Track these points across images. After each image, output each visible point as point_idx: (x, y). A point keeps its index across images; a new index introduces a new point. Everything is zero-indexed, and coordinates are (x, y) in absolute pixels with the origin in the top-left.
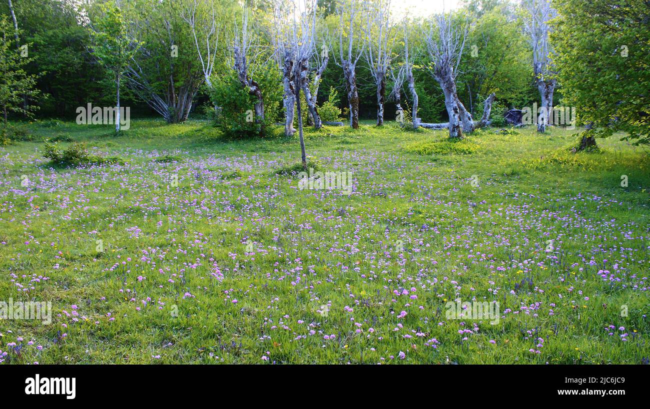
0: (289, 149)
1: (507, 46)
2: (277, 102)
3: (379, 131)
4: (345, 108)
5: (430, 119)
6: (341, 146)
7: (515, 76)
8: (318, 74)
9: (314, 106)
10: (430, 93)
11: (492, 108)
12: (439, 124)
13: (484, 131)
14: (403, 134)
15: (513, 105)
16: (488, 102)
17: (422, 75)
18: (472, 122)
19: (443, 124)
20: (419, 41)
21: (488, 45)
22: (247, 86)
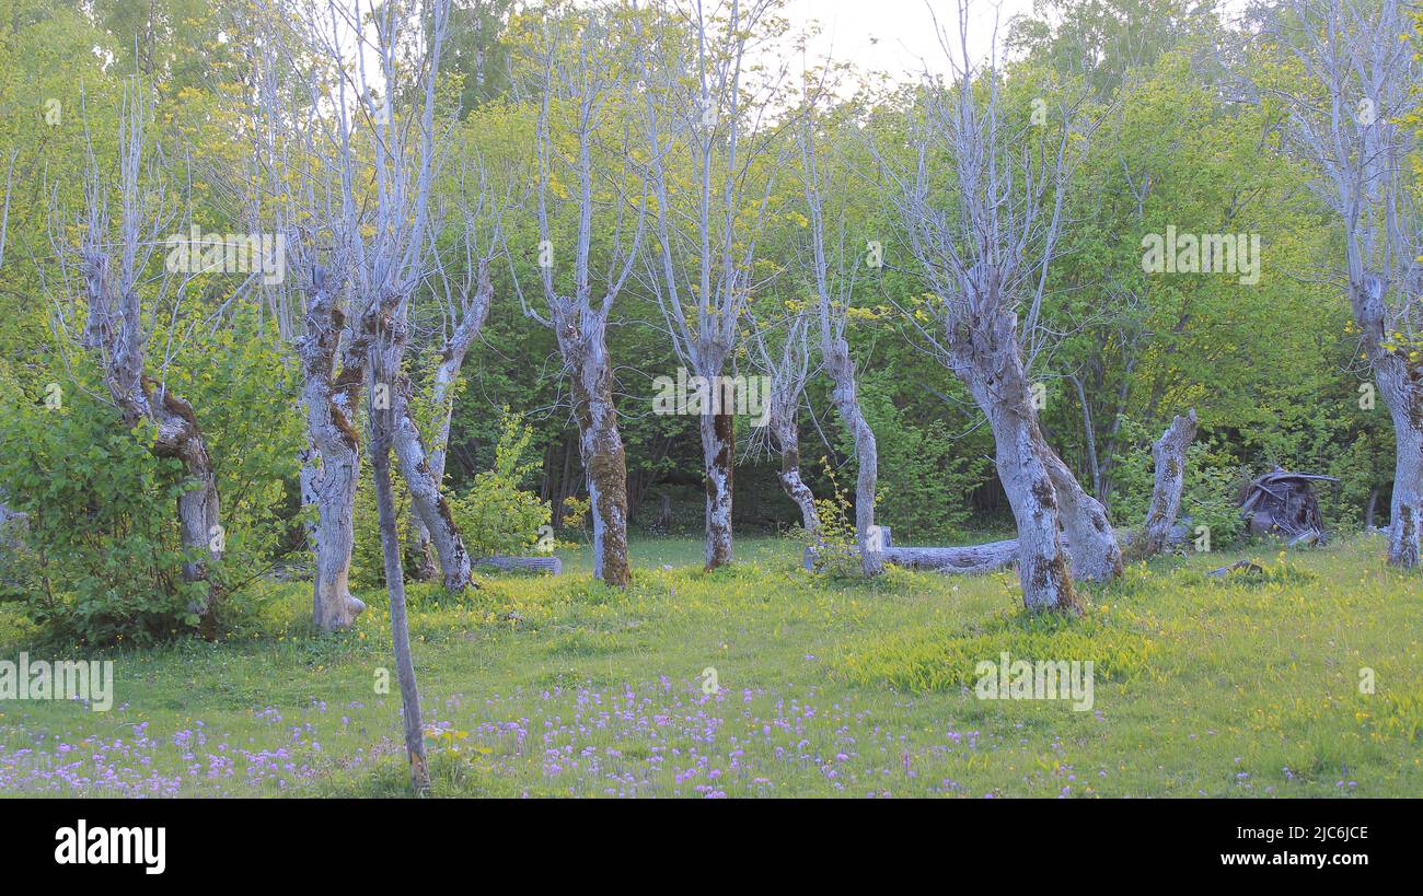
0: (338, 690)
1: (1228, 211)
2: (279, 484)
3: (720, 590)
4: (570, 501)
5: (925, 525)
6: (562, 666)
7: (1267, 332)
8: (447, 357)
9: (434, 492)
10: (920, 417)
11: (1188, 472)
12: (966, 550)
13: (1163, 574)
14: (821, 601)
15: (1268, 451)
16: (1168, 447)
17: (883, 344)
18: (1112, 537)
19: (983, 549)
22: (144, 421)
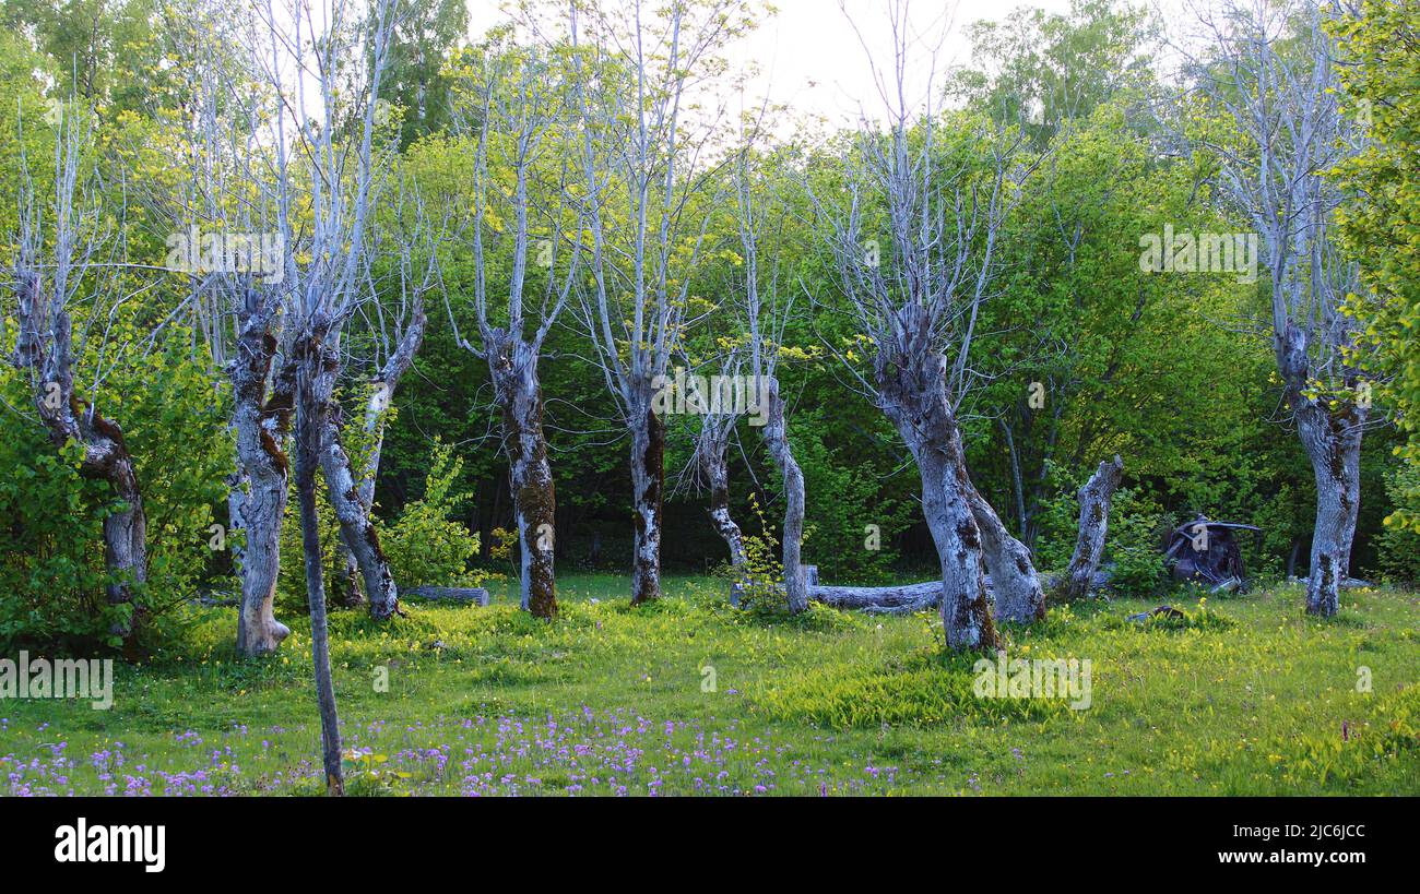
0: (260, 715)
3: (646, 624)
4: (499, 532)
5: (853, 565)
6: (486, 695)
7: (1194, 383)
8: (380, 385)
9: (364, 519)
10: (850, 458)
11: (1112, 518)
12: (892, 590)
13: (1085, 617)
14: (746, 637)
15: (1192, 500)
16: (1093, 492)
17: (814, 384)
18: (1034, 580)
19: (909, 589)
20: (794, 243)
21: (1077, 256)
22: (71, 441)
